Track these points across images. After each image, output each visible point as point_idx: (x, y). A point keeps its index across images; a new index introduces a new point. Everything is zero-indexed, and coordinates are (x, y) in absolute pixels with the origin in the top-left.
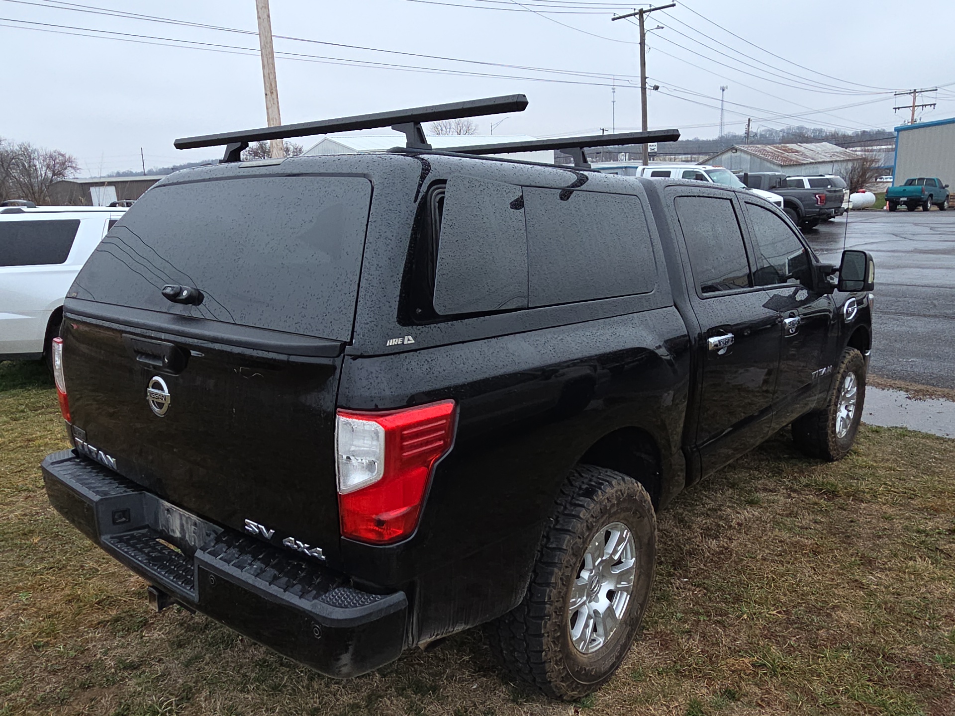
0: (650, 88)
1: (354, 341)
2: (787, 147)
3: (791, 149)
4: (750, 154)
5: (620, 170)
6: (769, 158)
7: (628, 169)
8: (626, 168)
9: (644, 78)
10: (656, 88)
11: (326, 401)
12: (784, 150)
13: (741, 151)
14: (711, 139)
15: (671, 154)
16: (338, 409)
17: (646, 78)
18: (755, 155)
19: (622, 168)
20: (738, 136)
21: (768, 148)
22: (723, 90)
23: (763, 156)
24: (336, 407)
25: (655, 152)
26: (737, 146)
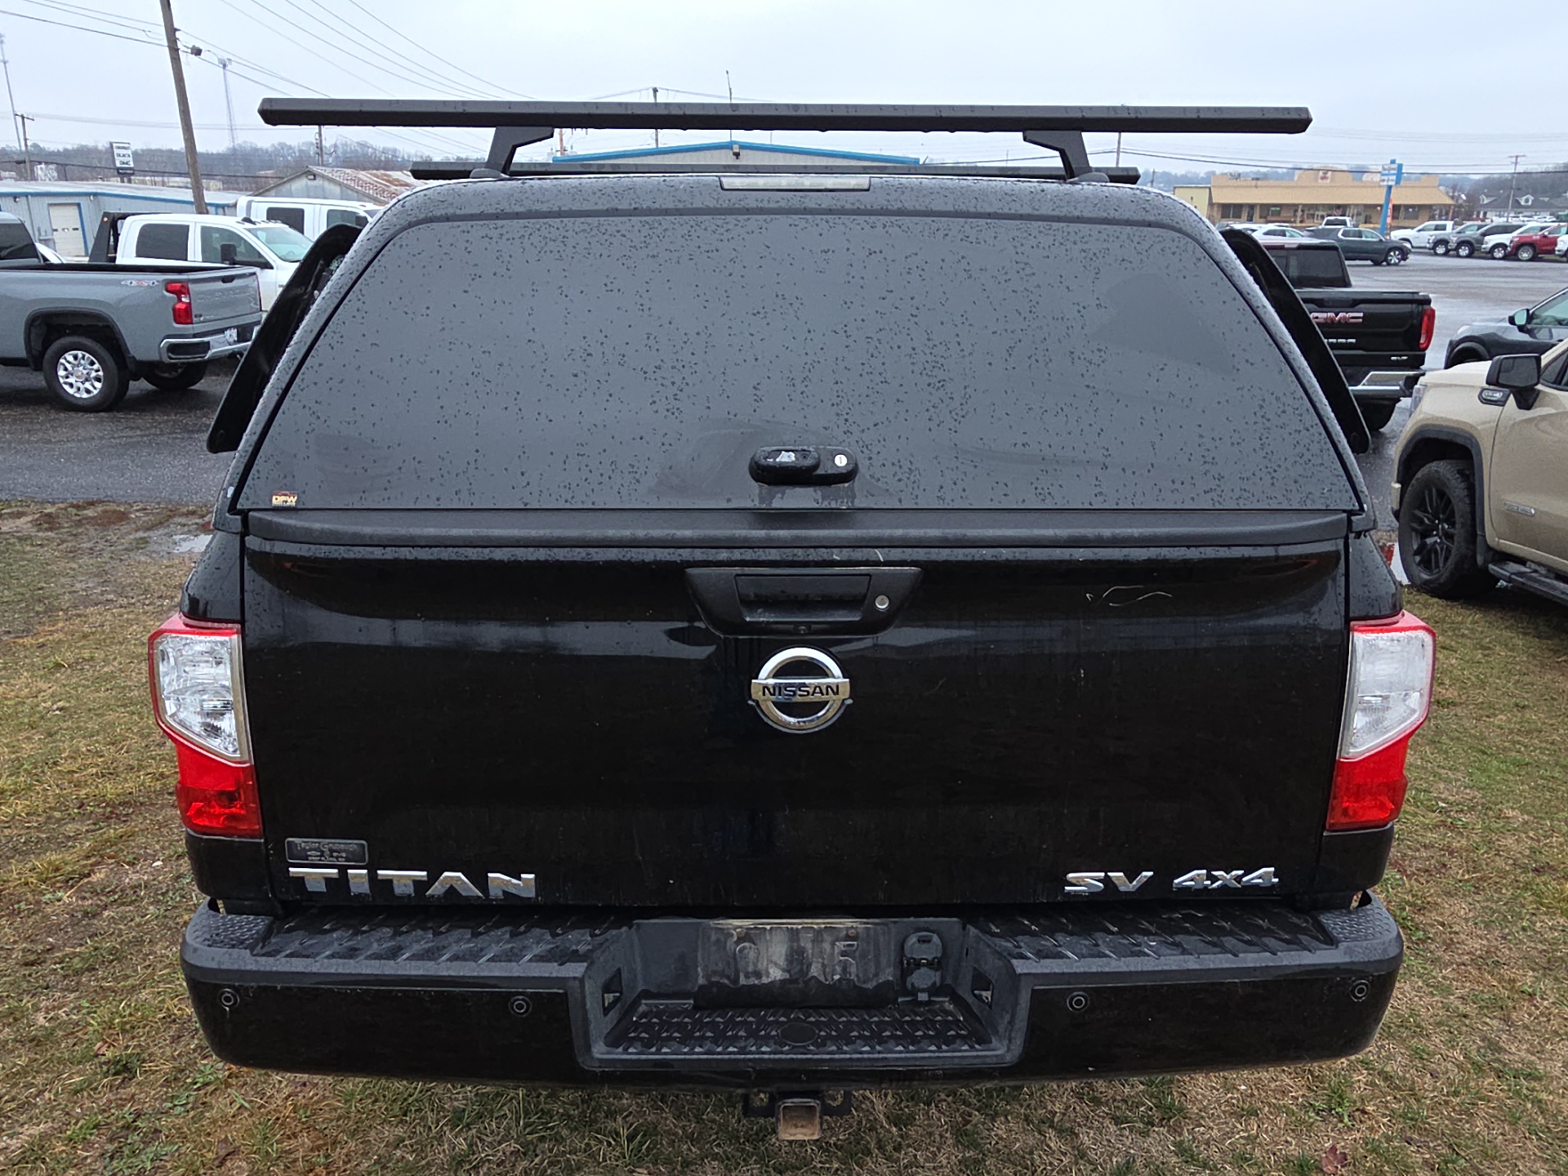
0: (186, 50)
1: (1365, 506)
2: (389, 176)
3: (398, 180)
4: (340, 184)
5: (85, 198)
6: (371, 192)
7: (100, 197)
8: (95, 195)
9: (171, 32)
10: (197, 52)
11: (1327, 615)
12: (387, 181)
13: (323, 177)
14: (215, 152)
15: (155, 173)
16: (1352, 623)
17: (176, 30)
18: (348, 187)
19: (88, 194)
20: (261, 149)
21: (363, 175)
22: (225, 66)
23: (360, 188)
24: (1348, 620)
25: (130, 169)
26: (315, 169)
